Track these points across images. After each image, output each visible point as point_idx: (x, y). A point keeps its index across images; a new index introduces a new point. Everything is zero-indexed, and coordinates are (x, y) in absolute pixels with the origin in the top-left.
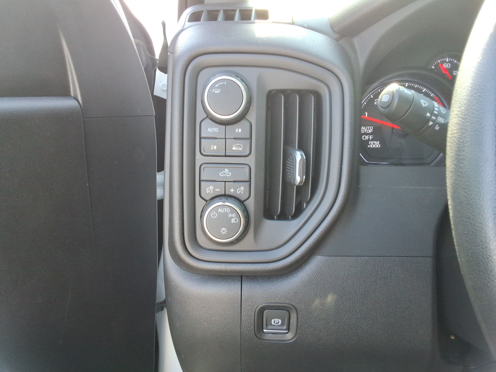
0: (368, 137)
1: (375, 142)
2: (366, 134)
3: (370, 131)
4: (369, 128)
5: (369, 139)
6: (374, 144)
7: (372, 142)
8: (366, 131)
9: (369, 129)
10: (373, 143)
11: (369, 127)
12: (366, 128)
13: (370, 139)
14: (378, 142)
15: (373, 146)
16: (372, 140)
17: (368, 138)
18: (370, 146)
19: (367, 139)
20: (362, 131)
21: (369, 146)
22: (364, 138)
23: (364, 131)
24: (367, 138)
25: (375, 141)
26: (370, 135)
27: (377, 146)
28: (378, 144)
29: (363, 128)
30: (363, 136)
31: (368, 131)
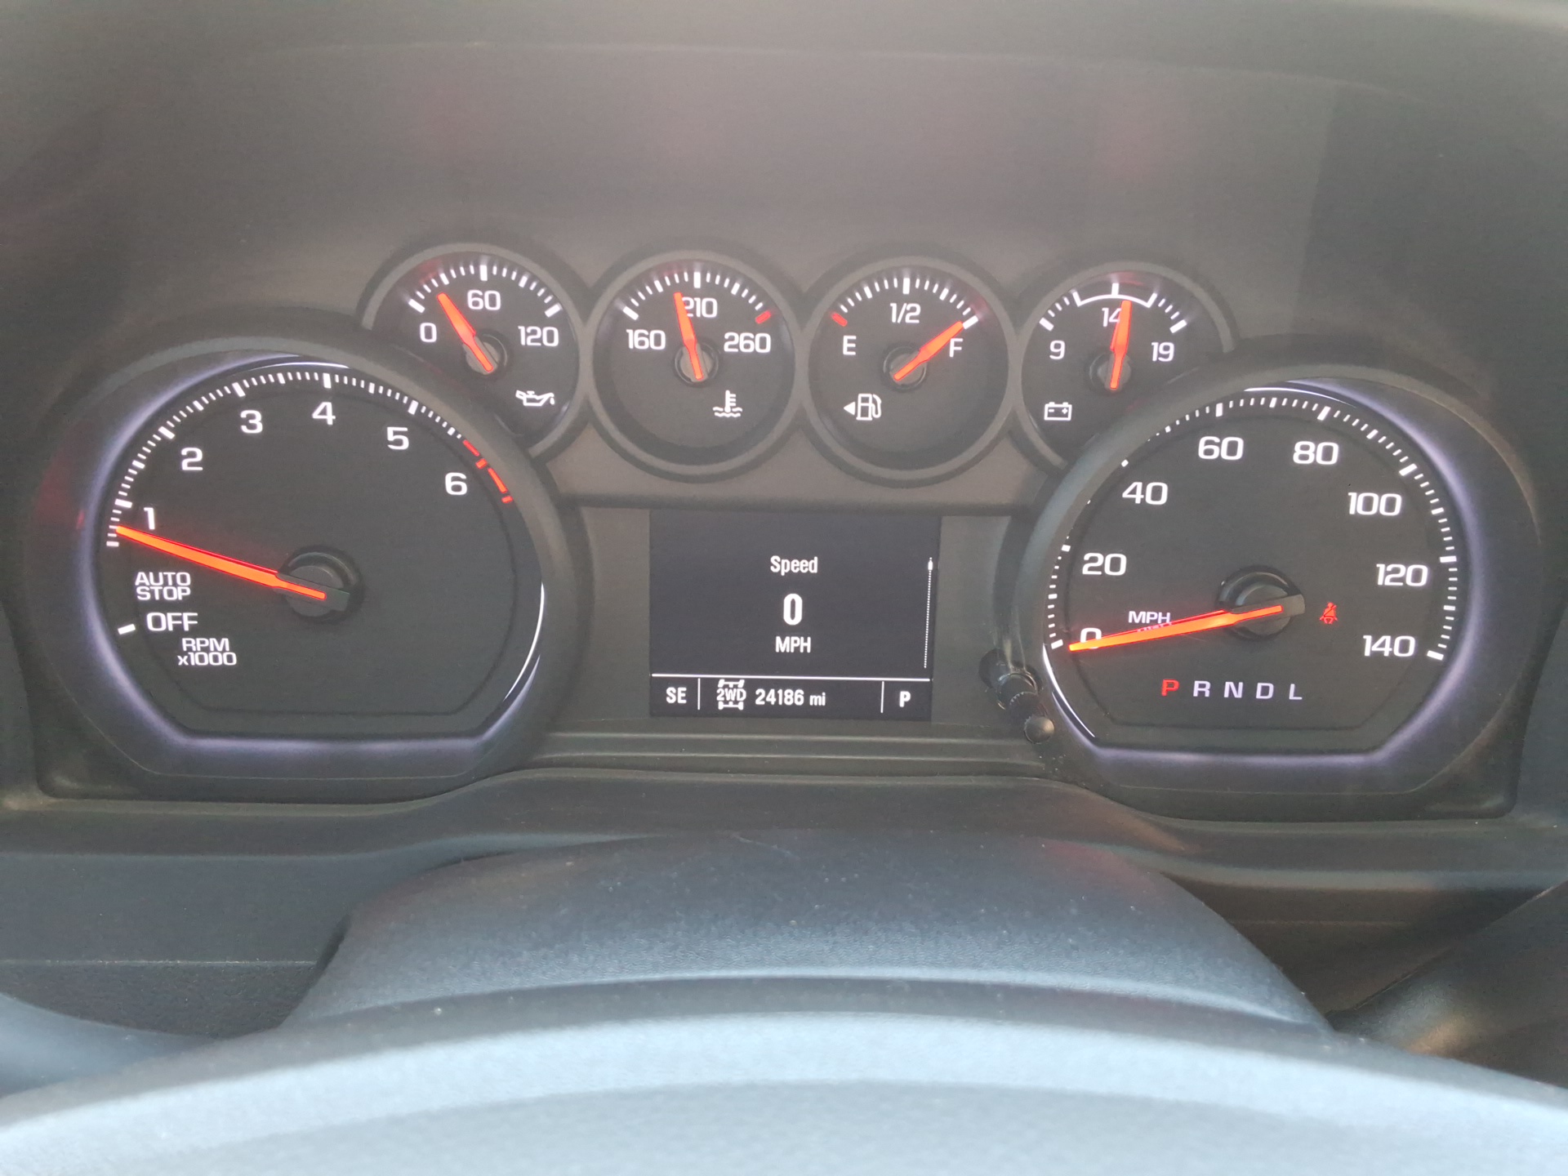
0: (175, 618)
1: (211, 642)
2: (164, 606)
3: (178, 595)
4: (174, 578)
5: (179, 629)
6: (206, 650)
7: (196, 643)
8: (161, 592)
9: (175, 584)
10: (199, 645)
11: (170, 574)
12: (157, 580)
13: (186, 628)
14: (225, 641)
15: (201, 659)
16: (194, 632)
17: (175, 626)
18: (189, 660)
19: (171, 629)
20: (143, 590)
21: (182, 661)
22: (157, 622)
23: (152, 592)
24: (168, 622)
25: (208, 638)
26: (183, 611)
27: (223, 660)
28: (224, 650)
29: (141, 578)
30: (150, 617)
31: (170, 593)
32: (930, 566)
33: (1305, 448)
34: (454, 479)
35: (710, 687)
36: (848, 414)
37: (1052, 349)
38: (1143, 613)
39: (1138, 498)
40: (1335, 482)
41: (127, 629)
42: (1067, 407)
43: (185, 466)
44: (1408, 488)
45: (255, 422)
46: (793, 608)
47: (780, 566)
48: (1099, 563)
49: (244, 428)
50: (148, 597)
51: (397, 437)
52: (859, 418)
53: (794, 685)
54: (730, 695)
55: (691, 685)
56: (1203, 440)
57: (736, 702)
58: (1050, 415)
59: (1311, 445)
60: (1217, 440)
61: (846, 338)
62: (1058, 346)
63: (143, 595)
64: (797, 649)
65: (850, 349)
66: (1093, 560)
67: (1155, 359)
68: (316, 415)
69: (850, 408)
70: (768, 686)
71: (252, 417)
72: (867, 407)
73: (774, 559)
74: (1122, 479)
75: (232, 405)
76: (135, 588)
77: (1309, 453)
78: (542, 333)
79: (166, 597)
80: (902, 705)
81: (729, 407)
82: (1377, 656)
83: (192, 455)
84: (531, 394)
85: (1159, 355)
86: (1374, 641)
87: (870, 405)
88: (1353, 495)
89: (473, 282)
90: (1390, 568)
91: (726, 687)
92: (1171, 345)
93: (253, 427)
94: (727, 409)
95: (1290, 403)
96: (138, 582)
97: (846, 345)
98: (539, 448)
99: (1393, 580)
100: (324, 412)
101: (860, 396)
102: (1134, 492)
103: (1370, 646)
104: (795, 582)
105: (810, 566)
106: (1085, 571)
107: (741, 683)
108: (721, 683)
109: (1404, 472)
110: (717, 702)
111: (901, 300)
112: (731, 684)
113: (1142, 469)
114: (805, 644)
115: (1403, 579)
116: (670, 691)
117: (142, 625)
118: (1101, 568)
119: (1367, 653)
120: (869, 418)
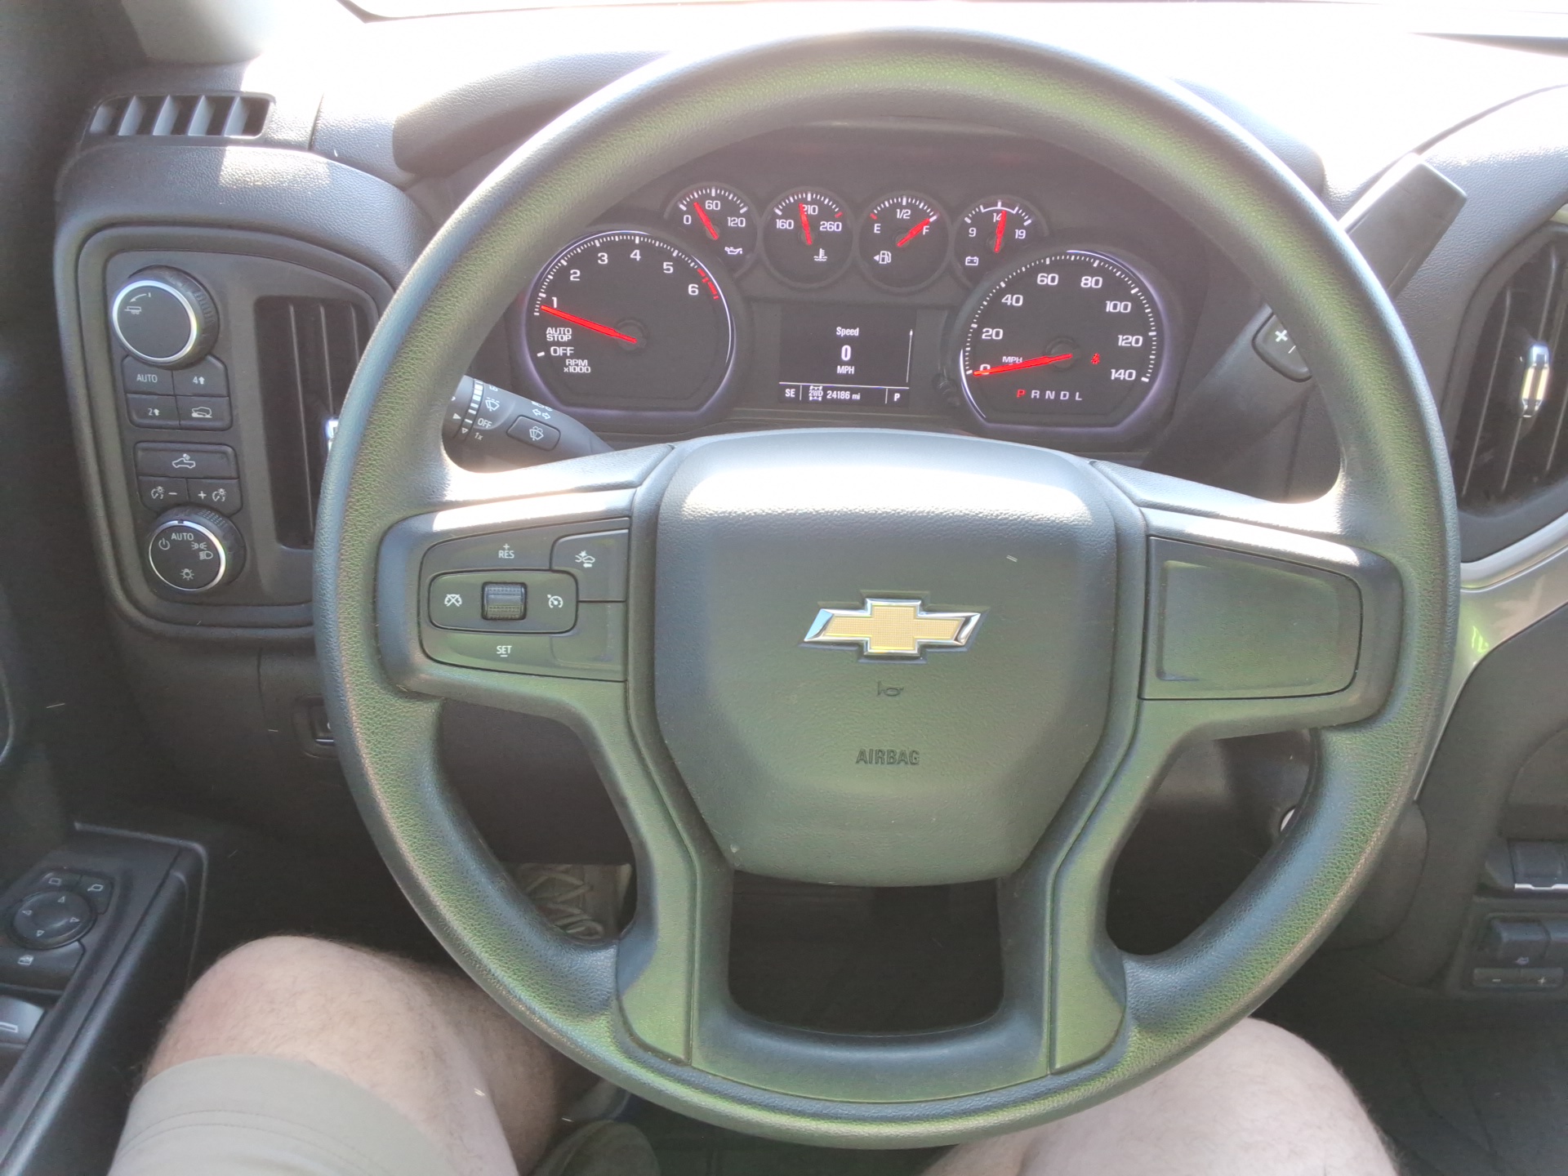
0: (563, 350)
1: (579, 362)
2: (559, 344)
3: (566, 339)
4: (564, 330)
5: (565, 354)
6: (577, 365)
7: (572, 362)
8: (558, 337)
9: (564, 334)
10: (574, 363)
11: (562, 329)
12: (556, 331)
13: (568, 354)
14: (586, 361)
15: (574, 369)
16: (572, 357)
17: (564, 354)
18: (569, 370)
19: (561, 355)
20: (550, 336)
21: (566, 370)
22: (555, 351)
23: (554, 337)
24: (560, 351)
25: (578, 359)
26: (567, 346)
27: (584, 370)
28: (585, 366)
29: (549, 330)
30: (552, 349)
31: (562, 338)
32: (911, 333)
33: (1087, 280)
34: (693, 287)
35: (806, 389)
36: (875, 261)
37: (970, 231)
38: (1009, 358)
39: (1009, 303)
40: (1100, 297)
41: (541, 354)
42: (976, 259)
43: (572, 278)
44: (1134, 299)
45: (604, 259)
46: (846, 352)
47: (841, 332)
48: (991, 334)
49: (599, 262)
50: (552, 339)
51: (668, 267)
52: (881, 262)
53: (845, 389)
54: (816, 393)
55: (797, 388)
56: (1040, 275)
57: (818, 397)
58: (969, 263)
59: (1090, 278)
60: (1046, 275)
61: (876, 225)
62: (973, 230)
63: (550, 338)
64: (848, 372)
65: (877, 230)
66: (987, 332)
67: (1017, 237)
68: (632, 256)
69: (877, 258)
70: (833, 389)
71: (603, 256)
72: (884, 257)
73: (838, 329)
74: (1002, 293)
75: (593, 251)
76: (546, 335)
77: (1088, 282)
78: (738, 220)
79: (560, 340)
80: (895, 400)
81: (821, 256)
82: (1117, 379)
83: (575, 273)
84: (732, 249)
85: (1019, 236)
86: (1116, 372)
87: (886, 256)
88: (1108, 302)
89: (709, 197)
90: (1125, 337)
91: (813, 389)
92: (1024, 231)
93: (603, 261)
94: (820, 257)
95: (1080, 258)
96: (547, 332)
97: (876, 228)
98: (736, 275)
99: (1126, 343)
100: (636, 255)
101: (882, 252)
102: (1007, 299)
103: (1114, 375)
104: (848, 340)
105: (855, 332)
106: (983, 337)
107: (821, 388)
108: (811, 388)
109: (1133, 292)
110: (809, 397)
111: (902, 208)
112: (816, 388)
113: (1011, 289)
114: (851, 370)
115: (1130, 343)
116: (787, 390)
117: (548, 352)
118: (991, 336)
119: (1113, 378)
120: (885, 263)
